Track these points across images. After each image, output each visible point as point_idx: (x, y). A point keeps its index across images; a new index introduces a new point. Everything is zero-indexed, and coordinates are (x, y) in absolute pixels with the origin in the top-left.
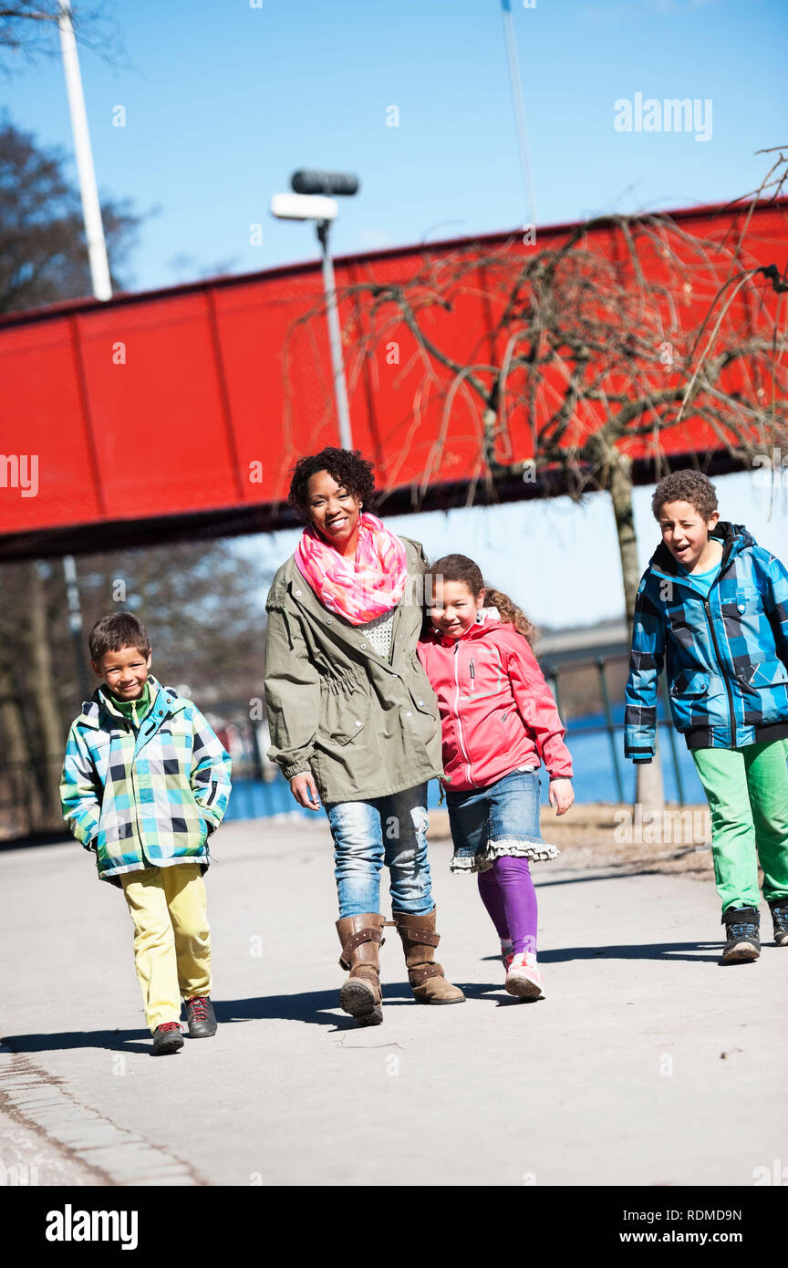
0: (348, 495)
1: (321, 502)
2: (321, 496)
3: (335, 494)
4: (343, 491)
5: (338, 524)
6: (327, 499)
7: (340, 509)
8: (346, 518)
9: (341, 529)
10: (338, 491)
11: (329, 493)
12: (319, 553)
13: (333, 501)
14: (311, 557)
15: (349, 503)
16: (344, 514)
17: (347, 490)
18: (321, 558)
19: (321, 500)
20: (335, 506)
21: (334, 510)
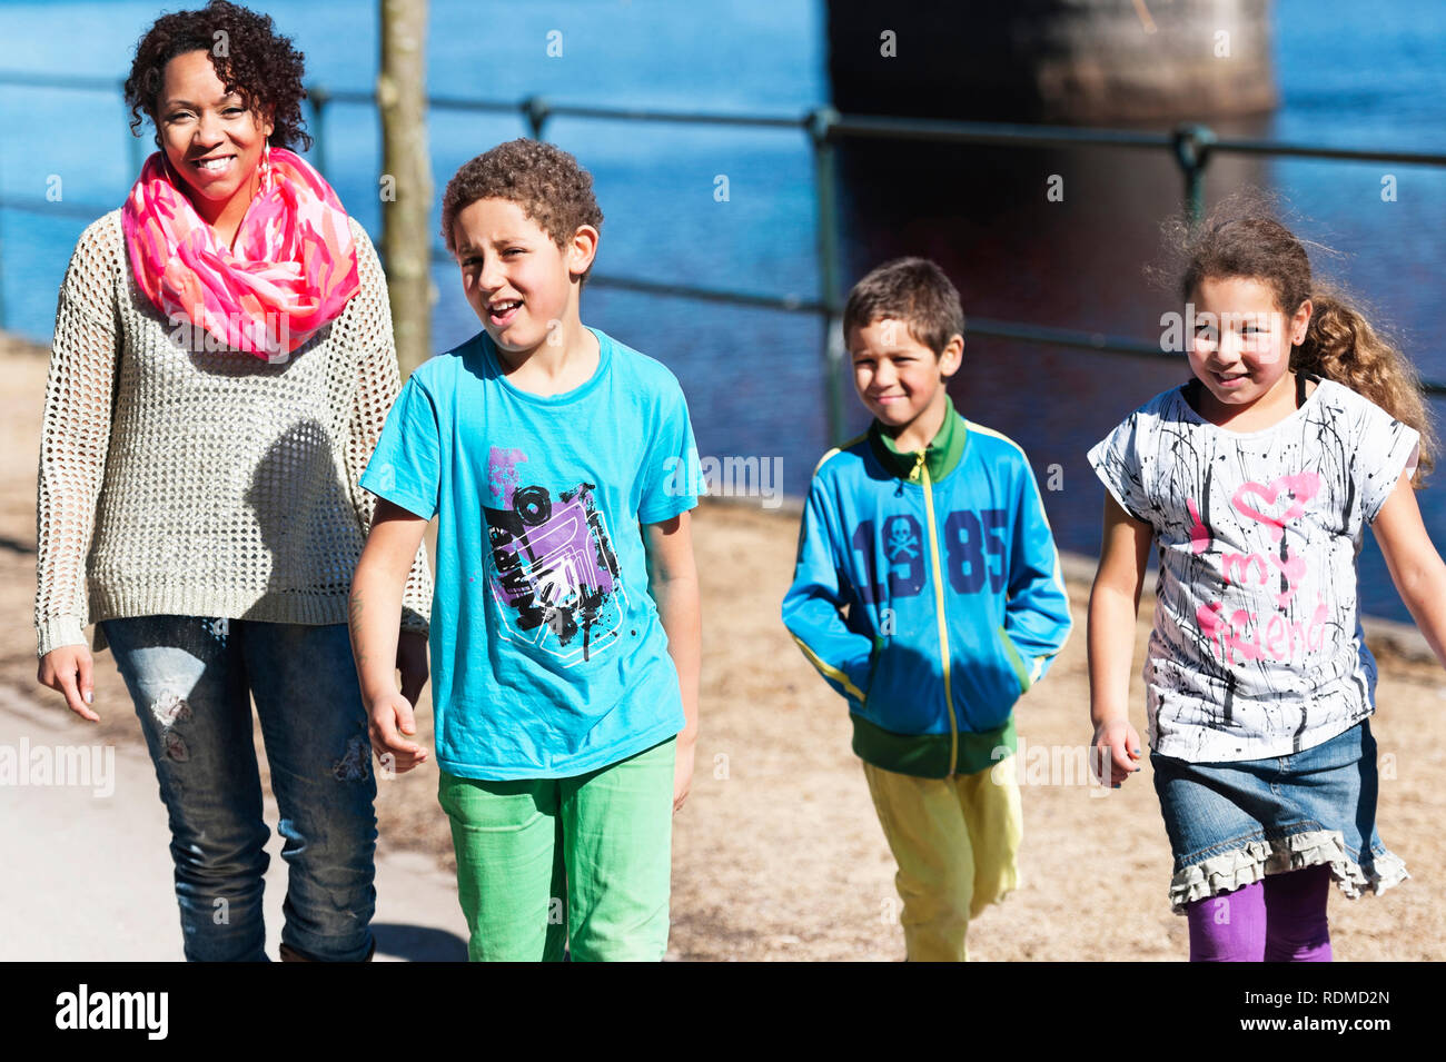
0: (243, 109)
1: (184, 115)
2: (187, 105)
3: (215, 105)
4: (236, 100)
5: (213, 167)
6: (199, 111)
7: (223, 137)
8: (232, 157)
9: (220, 178)
10: (223, 100)
11: (204, 100)
12: (169, 207)
13: (211, 117)
14: (154, 214)
15: (243, 125)
16: (229, 148)
17: (244, 97)
18: (171, 216)
19: (185, 111)
20: (214, 128)
21: (209, 137)
